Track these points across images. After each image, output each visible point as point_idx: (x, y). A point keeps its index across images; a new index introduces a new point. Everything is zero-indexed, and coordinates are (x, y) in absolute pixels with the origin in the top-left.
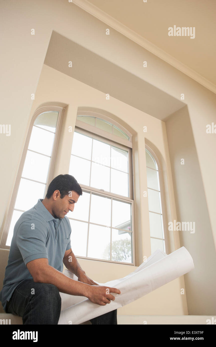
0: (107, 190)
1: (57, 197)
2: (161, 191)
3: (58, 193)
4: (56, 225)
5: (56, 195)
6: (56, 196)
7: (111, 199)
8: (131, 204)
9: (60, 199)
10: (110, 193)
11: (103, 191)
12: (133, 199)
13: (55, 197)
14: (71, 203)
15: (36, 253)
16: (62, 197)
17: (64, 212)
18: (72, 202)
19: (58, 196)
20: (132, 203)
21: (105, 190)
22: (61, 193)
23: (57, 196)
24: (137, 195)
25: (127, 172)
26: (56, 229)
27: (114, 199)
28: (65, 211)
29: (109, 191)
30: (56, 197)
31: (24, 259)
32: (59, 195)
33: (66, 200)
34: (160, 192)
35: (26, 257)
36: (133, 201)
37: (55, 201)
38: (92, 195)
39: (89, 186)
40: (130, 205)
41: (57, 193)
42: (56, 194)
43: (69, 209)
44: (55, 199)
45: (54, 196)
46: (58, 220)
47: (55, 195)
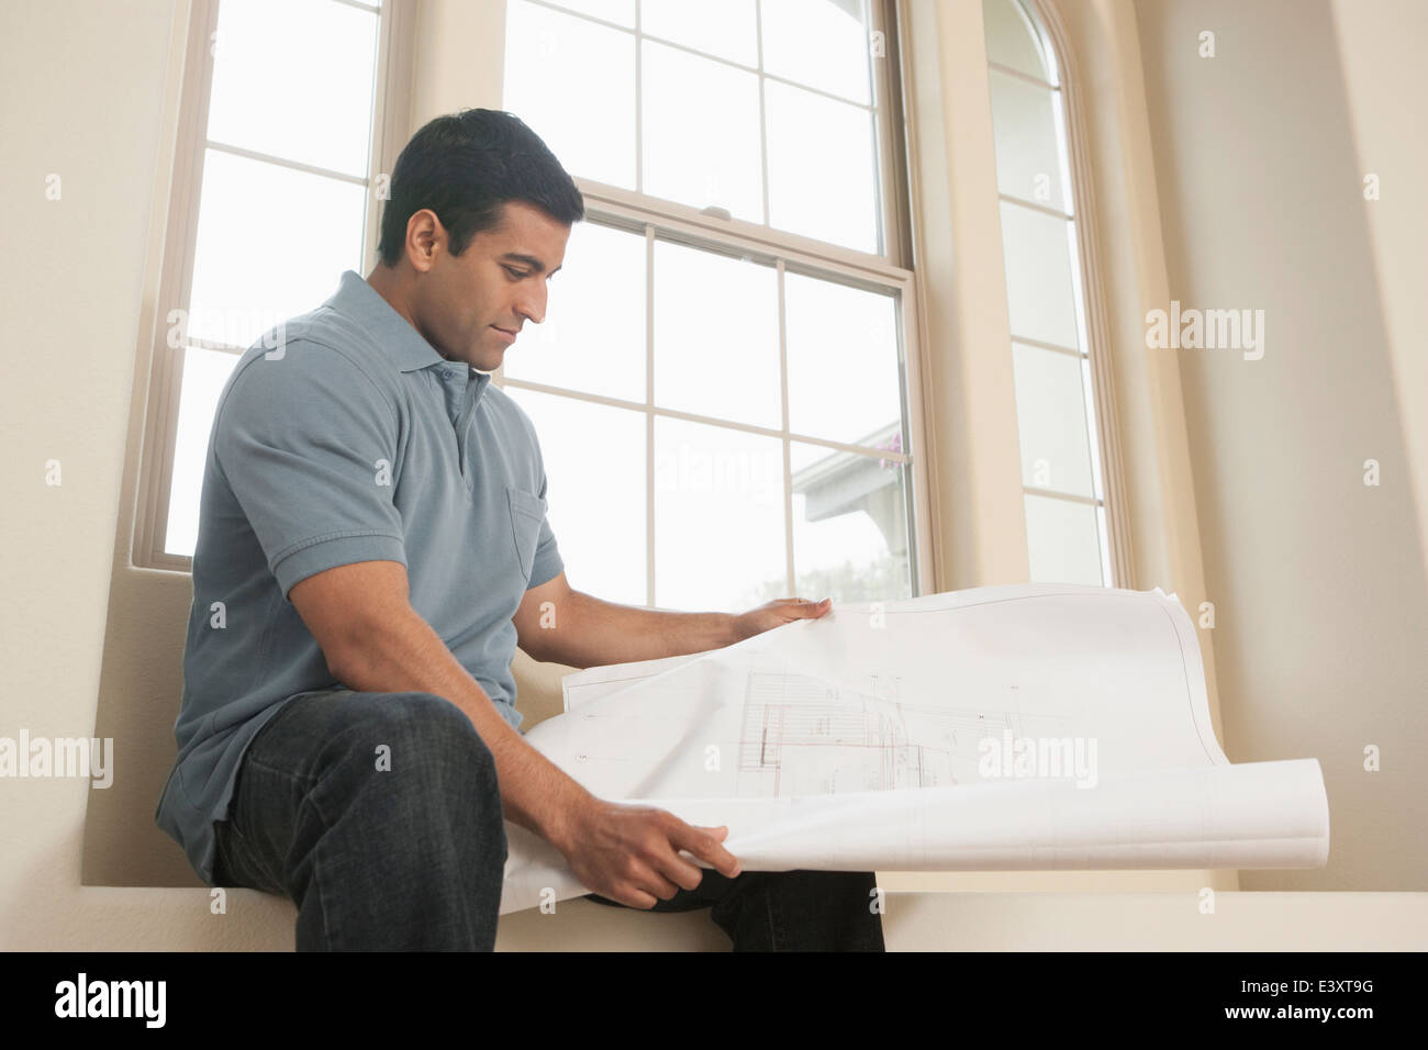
0: (746, 211)
1: (429, 254)
2: (1079, 218)
3: (432, 225)
4: (456, 401)
5: (419, 240)
6: (423, 244)
7: (774, 266)
8: (897, 293)
9: (451, 258)
10: (766, 227)
11: (723, 215)
12: (909, 266)
13: (418, 254)
14: (521, 276)
15: (339, 535)
16: (457, 247)
17: (492, 329)
18: (522, 267)
19: (436, 247)
20: (907, 289)
21: (734, 215)
22: (445, 223)
23: (431, 244)
24: (936, 242)
25: (866, 101)
26: (458, 423)
27: (792, 267)
28: (493, 326)
29: (760, 221)
30: (422, 250)
31: (277, 561)
32: (437, 239)
33: (484, 260)
34: (1070, 219)
35: (285, 554)
36: (907, 274)
37: (426, 273)
38: (660, 245)
39: (633, 188)
40: (890, 301)
41: (423, 226)
42: (422, 234)
43: (515, 310)
44: (424, 266)
45: (413, 247)
46: (461, 368)
47: (417, 241)
